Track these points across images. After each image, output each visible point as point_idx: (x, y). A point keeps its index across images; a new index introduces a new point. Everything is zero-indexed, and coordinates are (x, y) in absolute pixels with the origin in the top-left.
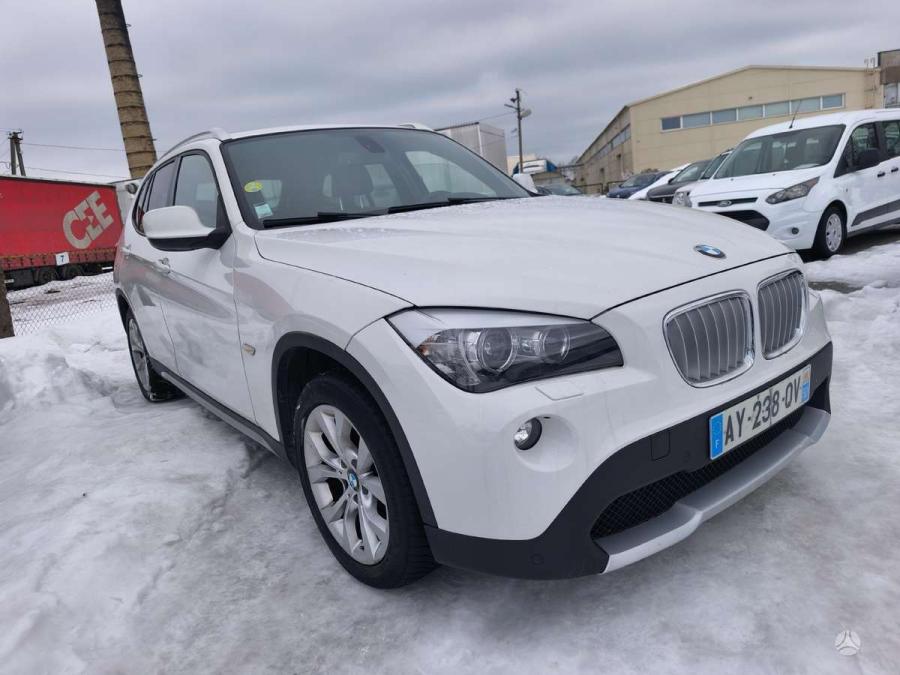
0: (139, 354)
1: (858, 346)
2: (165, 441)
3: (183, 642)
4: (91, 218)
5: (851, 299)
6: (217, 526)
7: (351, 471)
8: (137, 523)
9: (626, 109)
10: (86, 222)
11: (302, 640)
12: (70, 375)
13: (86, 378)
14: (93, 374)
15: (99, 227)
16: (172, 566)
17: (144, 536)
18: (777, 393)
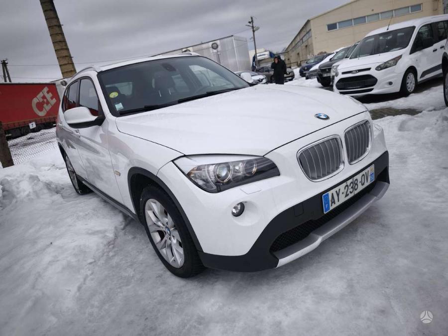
0: (72, 172)
1: (415, 144)
2: (86, 215)
3: (98, 307)
4: (45, 100)
5: (416, 118)
6: (111, 254)
7: (166, 227)
8: (75, 255)
9: (308, 21)
10: (43, 103)
11: (150, 303)
12: (41, 185)
13: (48, 186)
14: (52, 182)
15: (49, 105)
16: (92, 274)
17: (79, 260)
18: (357, 180)
